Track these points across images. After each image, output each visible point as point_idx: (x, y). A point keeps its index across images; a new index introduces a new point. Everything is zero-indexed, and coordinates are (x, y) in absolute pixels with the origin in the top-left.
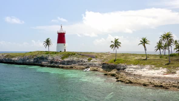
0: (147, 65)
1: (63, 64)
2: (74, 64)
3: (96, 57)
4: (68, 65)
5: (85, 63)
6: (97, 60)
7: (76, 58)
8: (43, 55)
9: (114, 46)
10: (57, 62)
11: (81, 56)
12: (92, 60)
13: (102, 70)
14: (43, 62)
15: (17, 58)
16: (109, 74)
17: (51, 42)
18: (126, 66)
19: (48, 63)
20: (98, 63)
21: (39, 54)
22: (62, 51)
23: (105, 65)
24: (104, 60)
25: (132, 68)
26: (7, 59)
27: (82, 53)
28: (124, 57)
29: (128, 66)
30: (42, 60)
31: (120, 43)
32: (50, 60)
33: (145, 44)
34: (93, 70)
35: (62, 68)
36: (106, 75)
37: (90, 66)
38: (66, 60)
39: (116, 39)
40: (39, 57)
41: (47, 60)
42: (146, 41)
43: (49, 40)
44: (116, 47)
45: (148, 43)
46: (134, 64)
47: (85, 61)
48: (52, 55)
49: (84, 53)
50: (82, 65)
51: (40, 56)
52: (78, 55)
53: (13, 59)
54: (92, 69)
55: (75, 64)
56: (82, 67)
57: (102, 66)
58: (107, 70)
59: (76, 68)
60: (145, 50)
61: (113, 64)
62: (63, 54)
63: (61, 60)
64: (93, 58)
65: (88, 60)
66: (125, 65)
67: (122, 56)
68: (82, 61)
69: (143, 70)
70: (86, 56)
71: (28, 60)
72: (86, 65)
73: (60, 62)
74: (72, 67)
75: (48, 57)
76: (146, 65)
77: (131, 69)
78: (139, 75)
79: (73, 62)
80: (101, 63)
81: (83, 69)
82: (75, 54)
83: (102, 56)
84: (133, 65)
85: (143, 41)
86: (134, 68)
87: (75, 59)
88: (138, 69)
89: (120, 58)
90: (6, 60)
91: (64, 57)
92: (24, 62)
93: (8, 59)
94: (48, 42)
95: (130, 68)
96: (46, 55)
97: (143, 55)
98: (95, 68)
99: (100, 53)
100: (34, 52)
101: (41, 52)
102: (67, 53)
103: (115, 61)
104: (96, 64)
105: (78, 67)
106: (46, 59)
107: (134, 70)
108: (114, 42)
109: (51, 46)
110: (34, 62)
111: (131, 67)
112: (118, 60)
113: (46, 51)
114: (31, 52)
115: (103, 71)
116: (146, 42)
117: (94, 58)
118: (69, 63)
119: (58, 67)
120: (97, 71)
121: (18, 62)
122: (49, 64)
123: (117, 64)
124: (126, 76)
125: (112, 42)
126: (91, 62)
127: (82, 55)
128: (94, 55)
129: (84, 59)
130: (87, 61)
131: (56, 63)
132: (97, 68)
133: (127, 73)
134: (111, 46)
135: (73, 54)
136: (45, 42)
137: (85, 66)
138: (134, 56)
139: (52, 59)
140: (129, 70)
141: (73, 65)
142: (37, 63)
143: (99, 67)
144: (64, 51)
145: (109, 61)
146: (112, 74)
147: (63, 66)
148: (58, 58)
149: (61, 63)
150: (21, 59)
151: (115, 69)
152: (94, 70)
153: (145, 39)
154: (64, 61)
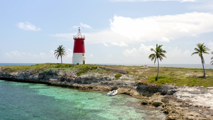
0: (210, 86)
1: (78, 83)
2: (94, 82)
3: (128, 73)
4: (86, 83)
5: (110, 82)
6: (128, 77)
7: (98, 74)
8: (52, 69)
9: (155, 56)
10: (70, 79)
11: (105, 71)
12: (121, 78)
13: (136, 93)
14: (51, 79)
15: (17, 73)
16: (150, 103)
17: (64, 51)
18: (176, 88)
19: (58, 81)
20: (131, 82)
21: (46, 67)
22: (79, 64)
23: (141, 86)
24: (139, 76)
25: (186, 91)
26: (4, 73)
27: (106, 66)
28: (169, 72)
29: (180, 89)
30: (51, 76)
31: (164, 52)
32: (60, 76)
33: (203, 54)
34: (123, 94)
35: (77, 88)
36: (144, 104)
37: (118, 86)
38: (83, 76)
39: (158, 46)
40: (46, 72)
41: (56, 77)
42: (204, 48)
43: (61, 48)
44: (158, 57)
45: (207, 51)
46: (189, 85)
47: (111, 79)
48: (64, 70)
49: (110, 66)
50: (106, 84)
51: (48, 70)
52: (101, 70)
53: (12, 74)
54: (121, 92)
55: (97, 82)
56: (107, 87)
57: (136, 87)
58: (146, 93)
59: (97, 89)
60: (203, 62)
61: (155, 84)
62: (79, 68)
63: (76, 76)
64: (122, 75)
65: (116, 77)
66: (173, 87)
67: (166, 72)
68: (106, 78)
69: (206, 95)
70: (112, 70)
71: (31, 76)
72: (112, 84)
73: (74, 79)
74: (92, 88)
75: (58, 72)
76: (209, 88)
77: (186, 94)
78: (205, 107)
79: (94, 80)
80: (134, 82)
81: (108, 90)
82: (97, 68)
83: (136, 72)
84: (187, 87)
85: (199, 49)
86: (189, 92)
87: (96, 75)
88: (197, 93)
89: (163, 74)
90: (3, 75)
91: (81, 73)
92: (26, 78)
93: (6, 74)
94: (60, 51)
95: (183, 91)
96: (55, 68)
97: (196, 70)
98: (126, 90)
99: (133, 67)
100: (42, 65)
101: (51, 64)
102: (85, 67)
103: (156, 79)
104: (127, 83)
105: (100, 87)
106: (56, 74)
107: (191, 96)
108: (156, 51)
109: (64, 56)
110: (39, 79)
111: (185, 89)
112: (162, 78)
113: (57, 64)
114: (37, 65)
115: (138, 95)
116: (204, 51)
117: (124, 74)
118: (87, 81)
119: (71, 87)
120: (129, 94)
121: (18, 78)
122: (59, 83)
123: (160, 84)
124: (181, 108)
125: (152, 50)
126: (119, 81)
127: (107, 69)
128: (124, 69)
129: (109, 76)
130: (113, 79)
131: (69, 81)
132: (129, 89)
133: (181, 102)
134: (150, 56)
135: (94, 68)
136: (56, 51)
137: (110, 86)
138: (182, 71)
139: (64, 74)
140: (183, 95)
141: (92, 85)
142: (43, 81)
143: (132, 88)
144: (82, 63)
145: (147, 80)
146: (156, 103)
147: (79, 85)
148: (72, 74)
149: (75, 82)
150: (23, 74)
151: (158, 93)
152: (125, 93)
153: (202, 46)
154: (81, 78)
